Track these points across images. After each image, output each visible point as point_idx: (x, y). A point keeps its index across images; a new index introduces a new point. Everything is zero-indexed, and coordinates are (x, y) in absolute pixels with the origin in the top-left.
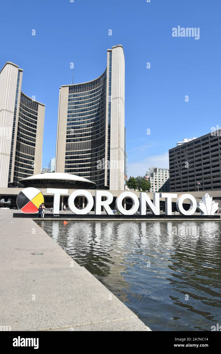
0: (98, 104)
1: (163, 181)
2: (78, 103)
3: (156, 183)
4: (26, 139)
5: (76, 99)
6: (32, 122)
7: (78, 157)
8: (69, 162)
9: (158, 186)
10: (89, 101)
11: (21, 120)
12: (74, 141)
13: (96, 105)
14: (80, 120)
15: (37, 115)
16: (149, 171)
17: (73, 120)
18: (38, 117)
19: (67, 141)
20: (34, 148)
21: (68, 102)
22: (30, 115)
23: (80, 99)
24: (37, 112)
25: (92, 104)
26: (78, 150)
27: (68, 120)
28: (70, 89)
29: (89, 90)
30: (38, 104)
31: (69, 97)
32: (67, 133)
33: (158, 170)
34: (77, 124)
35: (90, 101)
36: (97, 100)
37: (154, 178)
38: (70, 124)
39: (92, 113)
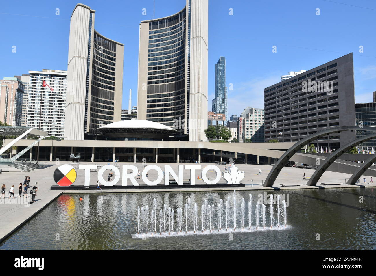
0: (180, 41)
1: (259, 123)
2: (159, 40)
3: (251, 125)
4: (104, 83)
5: (157, 36)
6: (110, 64)
7: (160, 101)
8: (151, 106)
9: (254, 128)
10: (171, 38)
11: (98, 63)
12: (156, 83)
13: (179, 42)
14: (161, 59)
15: (115, 56)
16: (244, 112)
17: (154, 60)
18: (116, 58)
19: (149, 83)
20: (113, 93)
21: (148, 39)
22: (108, 56)
23: (162, 36)
24: (115, 53)
25: (175, 42)
26: (160, 92)
27: (149, 60)
28: (150, 25)
29: (171, 25)
30: (116, 43)
31: (149, 34)
32: (148, 75)
33: (254, 111)
34: (159, 64)
35: (173, 37)
36: (179, 37)
37: (250, 119)
38: (152, 64)
39: (174, 52)
